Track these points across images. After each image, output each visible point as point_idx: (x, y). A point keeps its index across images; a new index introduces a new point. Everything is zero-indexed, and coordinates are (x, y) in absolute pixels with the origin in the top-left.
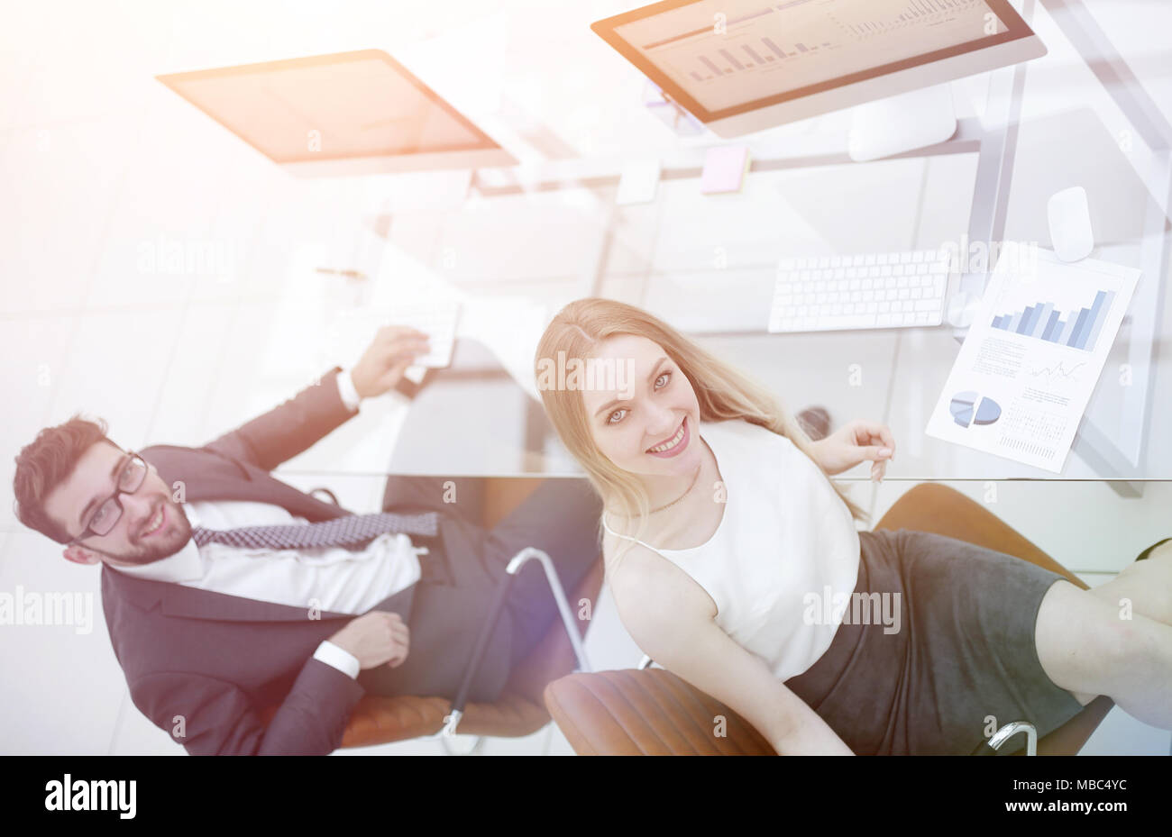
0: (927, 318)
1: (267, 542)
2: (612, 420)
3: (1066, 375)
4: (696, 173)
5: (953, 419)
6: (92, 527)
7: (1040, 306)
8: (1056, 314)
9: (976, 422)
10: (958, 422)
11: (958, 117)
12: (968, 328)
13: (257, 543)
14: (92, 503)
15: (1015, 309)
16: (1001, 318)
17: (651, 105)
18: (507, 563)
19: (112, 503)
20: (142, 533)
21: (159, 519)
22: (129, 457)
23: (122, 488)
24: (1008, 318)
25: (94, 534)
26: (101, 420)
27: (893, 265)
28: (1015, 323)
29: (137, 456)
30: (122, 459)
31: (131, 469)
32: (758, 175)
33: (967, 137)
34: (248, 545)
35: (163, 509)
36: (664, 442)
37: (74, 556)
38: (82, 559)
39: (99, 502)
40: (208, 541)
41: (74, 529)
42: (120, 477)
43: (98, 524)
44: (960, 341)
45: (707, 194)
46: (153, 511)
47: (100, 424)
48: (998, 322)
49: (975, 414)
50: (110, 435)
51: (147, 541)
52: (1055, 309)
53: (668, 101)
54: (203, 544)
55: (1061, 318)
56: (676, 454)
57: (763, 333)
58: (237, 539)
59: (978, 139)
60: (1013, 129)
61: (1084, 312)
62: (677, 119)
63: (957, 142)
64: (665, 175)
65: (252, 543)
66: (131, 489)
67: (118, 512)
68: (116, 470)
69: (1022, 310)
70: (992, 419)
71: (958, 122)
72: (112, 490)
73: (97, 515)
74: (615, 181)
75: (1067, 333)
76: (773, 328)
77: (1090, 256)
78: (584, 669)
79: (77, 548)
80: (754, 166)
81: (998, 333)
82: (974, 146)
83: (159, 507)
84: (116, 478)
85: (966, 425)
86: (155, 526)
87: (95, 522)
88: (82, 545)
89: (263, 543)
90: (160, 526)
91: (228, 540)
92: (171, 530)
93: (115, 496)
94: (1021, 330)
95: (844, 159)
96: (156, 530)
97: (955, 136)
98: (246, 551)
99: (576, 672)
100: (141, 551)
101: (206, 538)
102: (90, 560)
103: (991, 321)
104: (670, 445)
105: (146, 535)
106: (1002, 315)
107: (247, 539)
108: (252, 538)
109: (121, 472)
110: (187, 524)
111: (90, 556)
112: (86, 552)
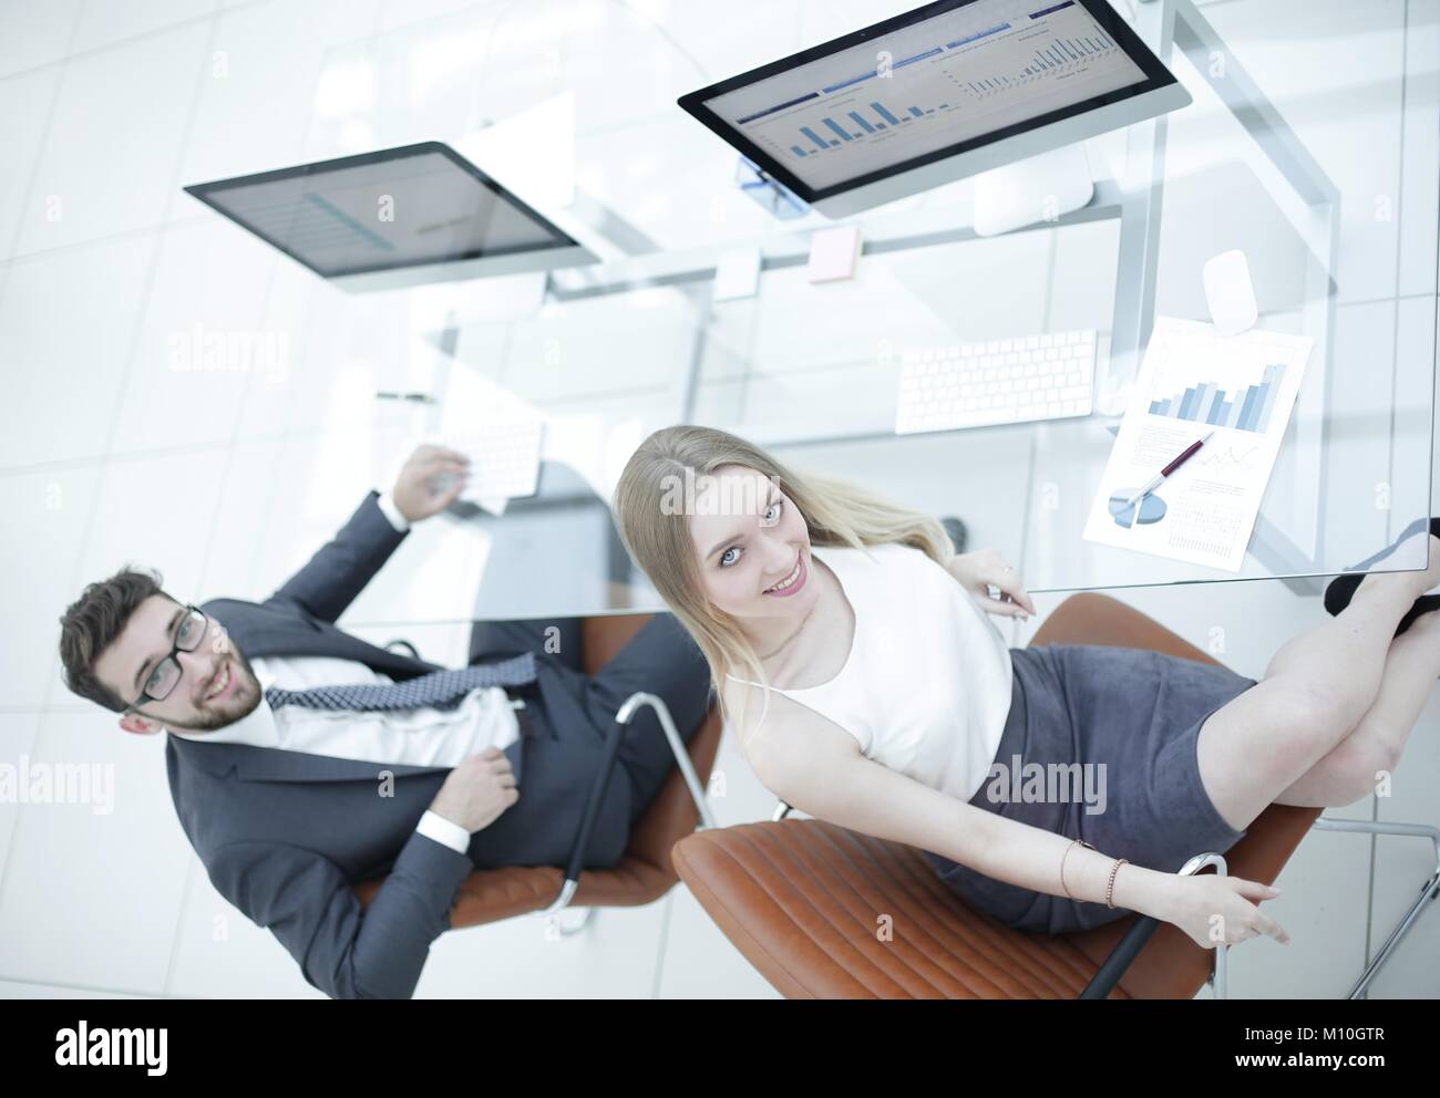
0: (1075, 408)
1: (349, 703)
2: (725, 562)
3: (1236, 462)
4: (802, 260)
5: (1113, 519)
6: (148, 692)
7: (1202, 387)
8: (1220, 395)
9: (1139, 522)
10: (1119, 522)
11: (1095, 180)
12: (1121, 416)
13: (338, 704)
14: (147, 664)
15: (1173, 391)
16: (1159, 403)
17: (746, 187)
18: (615, 713)
19: (169, 662)
20: (207, 695)
21: (224, 679)
22: (186, 611)
23: (180, 646)
24: (1167, 403)
25: (151, 698)
26: (154, 571)
27: (1031, 351)
28: (1175, 408)
29: (195, 609)
30: (179, 613)
31: (189, 624)
32: (873, 259)
33: (1105, 202)
34: (327, 706)
35: (228, 668)
36: (782, 581)
37: (132, 725)
38: (141, 728)
39: (154, 662)
40: (284, 702)
41: (129, 694)
42: (177, 634)
43: (156, 687)
44: (1115, 431)
45: (815, 283)
46: (217, 671)
47: (151, 574)
48: (1155, 408)
49: (1137, 513)
50: (164, 588)
51: (213, 704)
52: (1220, 388)
53: (765, 181)
54: (278, 707)
55: (1227, 399)
56: (795, 591)
57: (890, 435)
58: (316, 700)
59: (1118, 202)
60: (1157, 189)
61: (1253, 390)
62: (776, 200)
63: (1095, 207)
64: (766, 265)
65: (333, 704)
66: (190, 646)
67: (176, 672)
68: (171, 626)
69: (1182, 393)
70: (1158, 516)
71: (1095, 185)
72: (169, 649)
73: (154, 677)
74: (709, 274)
75: (1234, 415)
76: (900, 430)
77: (1256, 326)
78: (709, 825)
79: (134, 717)
80: (867, 249)
81: (1157, 419)
82: (1114, 212)
83: (224, 665)
84: (173, 634)
85: (1128, 526)
86: (219, 687)
87: (152, 686)
88: (140, 713)
89: (343, 703)
90: (226, 687)
91: (305, 701)
92: (239, 691)
93: (173, 655)
94: (1182, 415)
95: (968, 234)
96: (221, 692)
97: (1093, 201)
98: (325, 714)
99: (699, 829)
100: (206, 716)
101: (280, 700)
102: (151, 729)
103: (1148, 406)
104: (788, 583)
105: (211, 697)
106: (1160, 400)
107: (327, 700)
108: (332, 699)
109: (177, 627)
110: (257, 684)
111: (149, 725)
112: (145, 720)
